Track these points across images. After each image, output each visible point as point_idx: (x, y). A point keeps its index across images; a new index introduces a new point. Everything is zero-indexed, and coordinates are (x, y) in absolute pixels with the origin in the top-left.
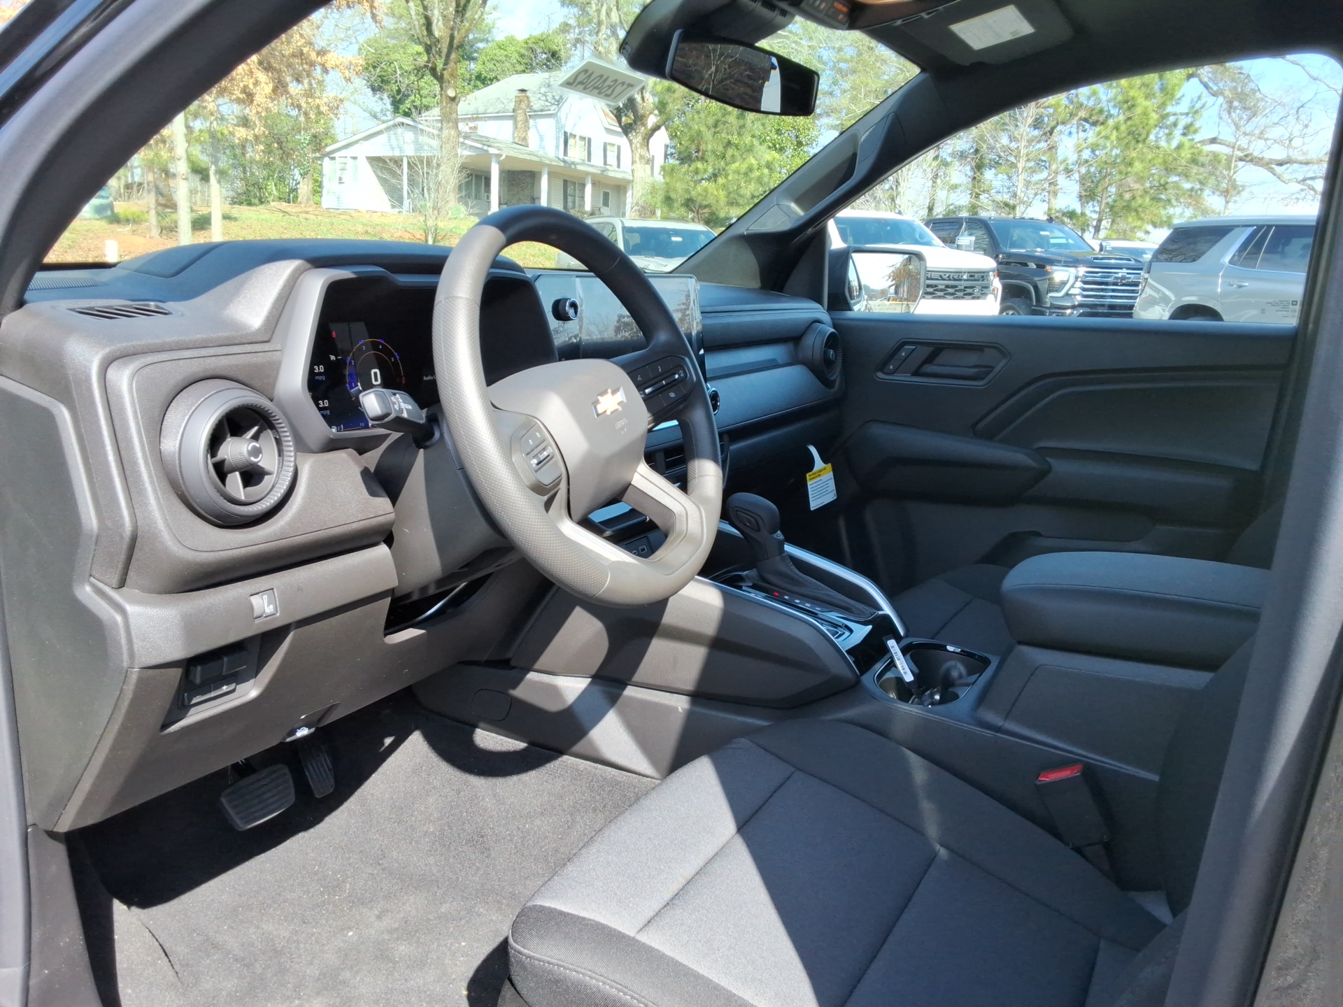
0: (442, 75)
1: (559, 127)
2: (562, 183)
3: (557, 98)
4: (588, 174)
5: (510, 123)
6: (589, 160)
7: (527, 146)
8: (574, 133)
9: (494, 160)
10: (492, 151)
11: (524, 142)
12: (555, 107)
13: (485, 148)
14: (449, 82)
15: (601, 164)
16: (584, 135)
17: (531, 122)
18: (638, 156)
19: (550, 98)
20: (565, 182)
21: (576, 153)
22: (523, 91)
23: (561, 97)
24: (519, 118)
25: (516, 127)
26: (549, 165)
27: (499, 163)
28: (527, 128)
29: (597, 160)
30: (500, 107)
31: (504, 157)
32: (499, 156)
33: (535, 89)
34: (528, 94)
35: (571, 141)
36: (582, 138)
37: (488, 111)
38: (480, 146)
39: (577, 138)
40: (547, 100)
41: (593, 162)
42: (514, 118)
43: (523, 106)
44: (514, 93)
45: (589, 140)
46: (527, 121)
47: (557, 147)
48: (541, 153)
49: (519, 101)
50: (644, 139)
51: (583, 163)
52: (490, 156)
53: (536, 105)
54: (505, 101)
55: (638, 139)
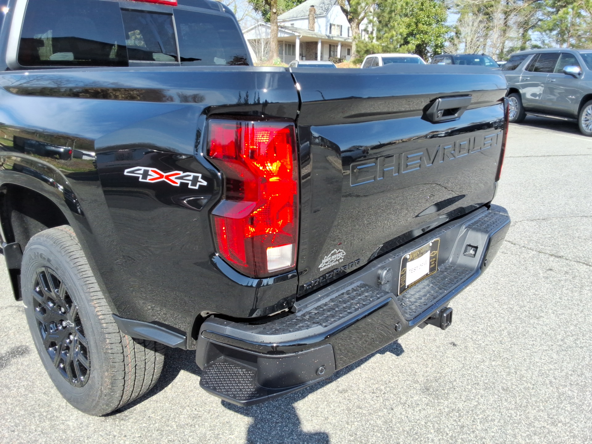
0: (270, 3)
1: (328, 21)
2: (329, 46)
3: (326, 8)
4: (339, 41)
5: (307, 21)
6: (341, 35)
7: (314, 31)
8: (334, 23)
9: (297, 38)
10: (296, 34)
11: (312, 29)
12: (325, 12)
13: (293, 33)
14: (273, 6)
15: (347, 36)
16: (339, 24)
17: (316, 20)
18: (354, 32)
19: (323, 9)
20: (330, 45)
21: (335, 32)
22: (313, 6)
23: (328, 8)
24: (311, 18)
25: (309, 23)
26: (321, 39)
27: (300, 39)
28: (314, 22)
29: (345, 35)
30: (303, 14)
31: (301, 36)
32: (299, 36)
33: (318, 5)
34: (315, 7)
35: (333, 27)
36: (338, 26)
37: (298, 16)
38: (291, 32)
39: (336, 26)
40: (322, 10)
41: (343, 36)
42: (308, 19)
43: (312, 13)
44: (308, 8)
45: (341, 26)
46: (314, 20)
47: (326, 30)
48: (319, 33)
49: (311, 11)
50: (357, 25)
51: (338, 36)
52: (295, 36)
53: (318, 12)
54: (305, 11)
55: (354, 25)
